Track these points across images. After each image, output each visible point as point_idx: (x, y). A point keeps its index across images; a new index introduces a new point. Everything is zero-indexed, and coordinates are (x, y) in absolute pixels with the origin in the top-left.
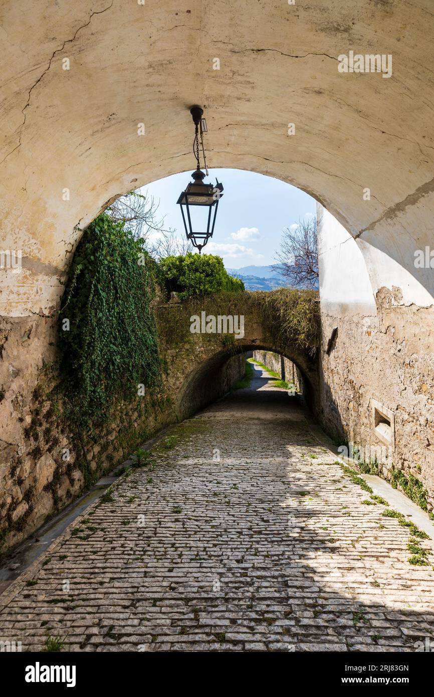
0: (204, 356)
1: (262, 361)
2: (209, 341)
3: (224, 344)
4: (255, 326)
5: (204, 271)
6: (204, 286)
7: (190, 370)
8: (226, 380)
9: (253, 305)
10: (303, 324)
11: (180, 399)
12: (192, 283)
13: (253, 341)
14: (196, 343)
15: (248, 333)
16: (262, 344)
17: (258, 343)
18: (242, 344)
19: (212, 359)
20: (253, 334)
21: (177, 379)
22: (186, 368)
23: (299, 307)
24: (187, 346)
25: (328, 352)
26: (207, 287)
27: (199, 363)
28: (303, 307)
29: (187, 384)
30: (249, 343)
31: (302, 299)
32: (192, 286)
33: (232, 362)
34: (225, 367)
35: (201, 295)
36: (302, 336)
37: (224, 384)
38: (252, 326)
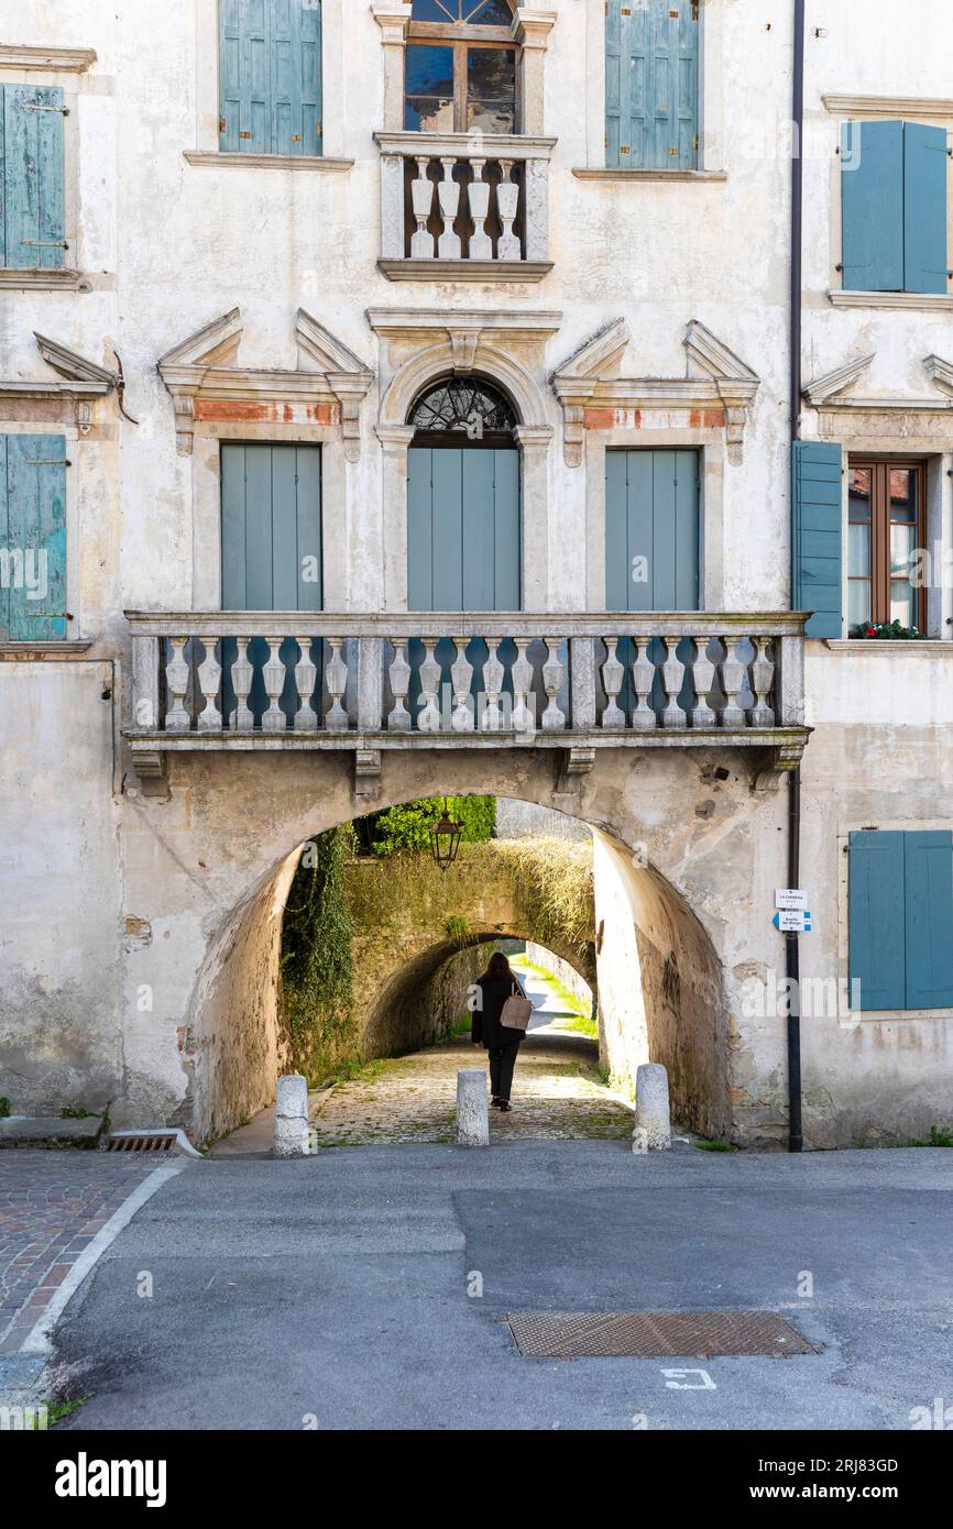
0: (414, 950)
2: (424, 924)
3: (449, 930)
4: (501, 901)
5: (420, 808)
6: (421, 834)
7: (389, 974)
8: (440, 1006)
9: (499, 867)
10: (570, 907)
11: (365, 1025)
12: (401, 828)
13: (498, 927)
14: (401, 927)
15: (489, 913)
16: (512, 932)
17: (506, 930)
18: (478, 931)
19: (425, 954)
20: (498, 914)
21: (366, 987)
22: (382, 968)
23: (568, 879)
24: (386, 932)
25: (599, 952)
26: (425, 836)
27: (404, 962)
28: (572, 880)
29: (378, 998)
30: (490, 930)
31: (572, 867)
32: (401, 833)
33: (456, 965)
34: (440, 974)
35: (416, 852)
36: (570, 925)
38: (496, 902)
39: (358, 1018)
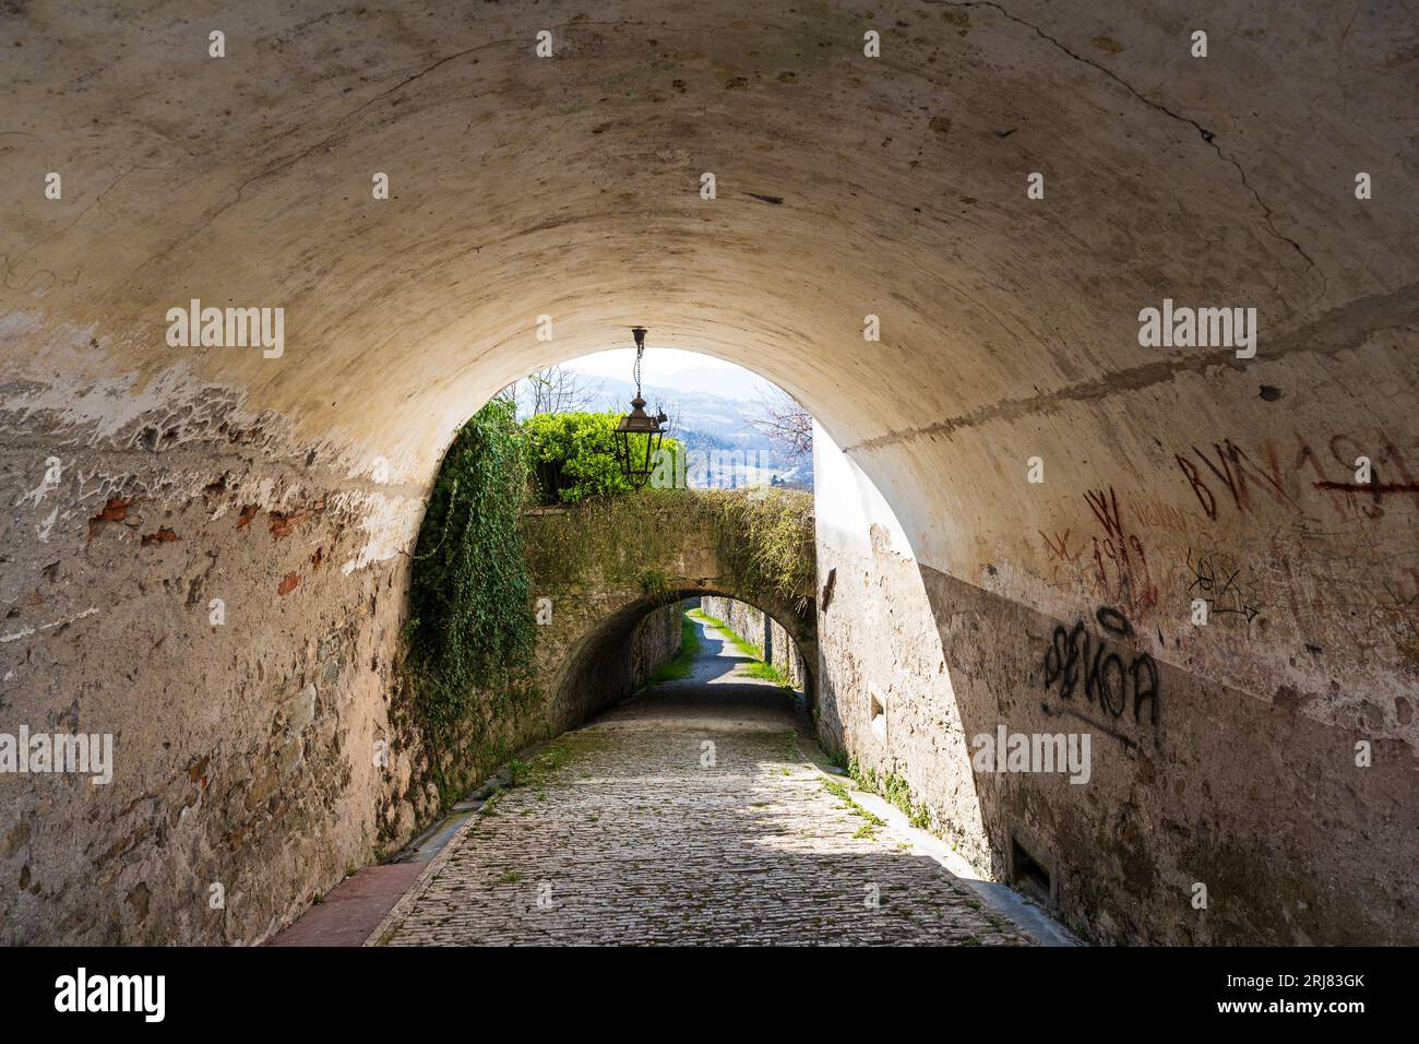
0: (607, 610)
1: (723, 618)
2: (618, 580)
3: (645, 586)
4: (704, 554)
5: (611, 450)
6: (613, 478)
7: (579, 637)
8: (639, 659)
9: (702, 515)
10: (786, 557)
11: (554, 693)
12: (591, 472)
13: (700, 582)
14: (592, 584)
15: (691, 567)
16: (715, 588)
17: (709, 586)
18: (678, 587)
19: (619, 614)
20: (700, 568)
21: (554, 652)
22: (571, 630)
23: (782, 525)
24: (575, 590)
25: (825, 608)
26: (617, 481)
27: (596, 622)
28: (787, 526)
29: (569, 663)
30: (692, 586)
31: (786, 512)
32: (590, 478)
33: (652, 621)
34: (639, 630)
35: (607, 498)
36: (786, 578)
37: (635, 670)
38: (698, 554)
39: (545, 687)
